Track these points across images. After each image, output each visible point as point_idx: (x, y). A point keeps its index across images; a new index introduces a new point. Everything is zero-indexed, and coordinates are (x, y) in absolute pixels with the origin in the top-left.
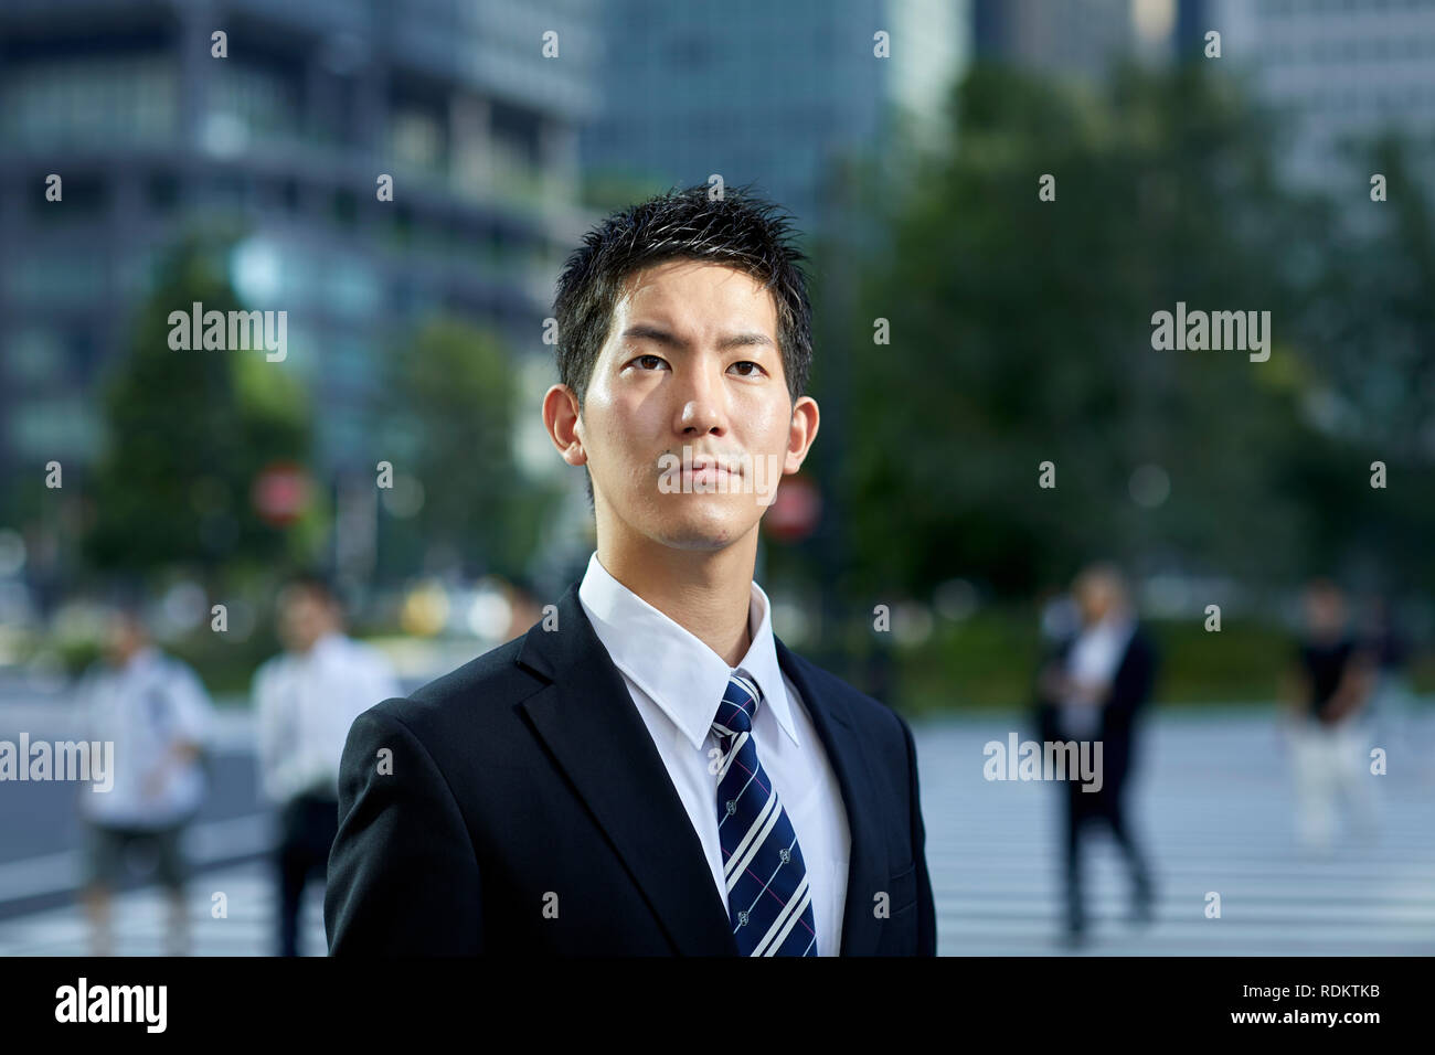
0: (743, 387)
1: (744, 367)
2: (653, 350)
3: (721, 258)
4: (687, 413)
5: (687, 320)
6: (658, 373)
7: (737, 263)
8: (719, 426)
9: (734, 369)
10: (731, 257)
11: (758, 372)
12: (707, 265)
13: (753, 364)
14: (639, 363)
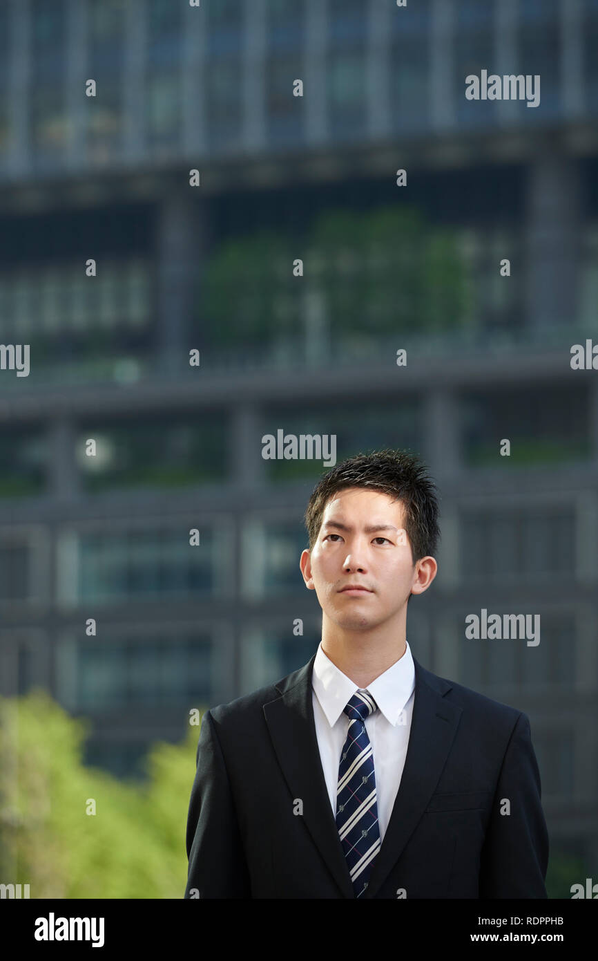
0: (379, 550)
1: (380, 541)
2: (335, 532)
3: (373, 488)
4: (347, 562)
5: (352, 517)
6: (338, 543)
7: (380, 489)
8: (362, 568)
9: (375, 542)
10: (377, 487)
11: (388, 543)
12: (366, 491)
13: (384, 539)
14: (329, 538)
